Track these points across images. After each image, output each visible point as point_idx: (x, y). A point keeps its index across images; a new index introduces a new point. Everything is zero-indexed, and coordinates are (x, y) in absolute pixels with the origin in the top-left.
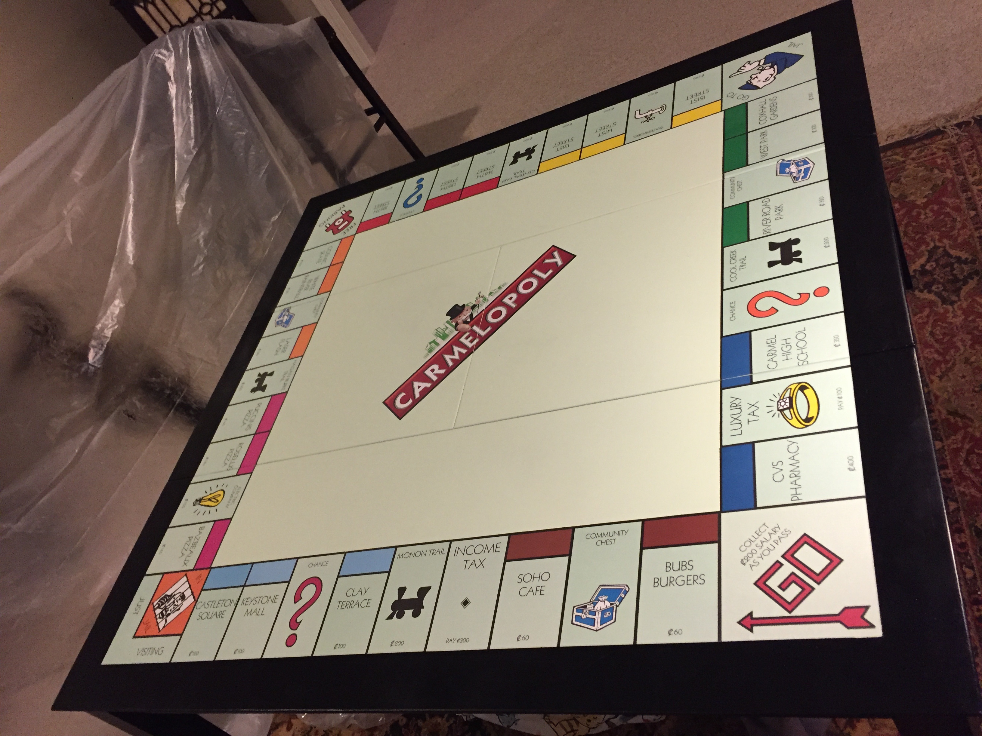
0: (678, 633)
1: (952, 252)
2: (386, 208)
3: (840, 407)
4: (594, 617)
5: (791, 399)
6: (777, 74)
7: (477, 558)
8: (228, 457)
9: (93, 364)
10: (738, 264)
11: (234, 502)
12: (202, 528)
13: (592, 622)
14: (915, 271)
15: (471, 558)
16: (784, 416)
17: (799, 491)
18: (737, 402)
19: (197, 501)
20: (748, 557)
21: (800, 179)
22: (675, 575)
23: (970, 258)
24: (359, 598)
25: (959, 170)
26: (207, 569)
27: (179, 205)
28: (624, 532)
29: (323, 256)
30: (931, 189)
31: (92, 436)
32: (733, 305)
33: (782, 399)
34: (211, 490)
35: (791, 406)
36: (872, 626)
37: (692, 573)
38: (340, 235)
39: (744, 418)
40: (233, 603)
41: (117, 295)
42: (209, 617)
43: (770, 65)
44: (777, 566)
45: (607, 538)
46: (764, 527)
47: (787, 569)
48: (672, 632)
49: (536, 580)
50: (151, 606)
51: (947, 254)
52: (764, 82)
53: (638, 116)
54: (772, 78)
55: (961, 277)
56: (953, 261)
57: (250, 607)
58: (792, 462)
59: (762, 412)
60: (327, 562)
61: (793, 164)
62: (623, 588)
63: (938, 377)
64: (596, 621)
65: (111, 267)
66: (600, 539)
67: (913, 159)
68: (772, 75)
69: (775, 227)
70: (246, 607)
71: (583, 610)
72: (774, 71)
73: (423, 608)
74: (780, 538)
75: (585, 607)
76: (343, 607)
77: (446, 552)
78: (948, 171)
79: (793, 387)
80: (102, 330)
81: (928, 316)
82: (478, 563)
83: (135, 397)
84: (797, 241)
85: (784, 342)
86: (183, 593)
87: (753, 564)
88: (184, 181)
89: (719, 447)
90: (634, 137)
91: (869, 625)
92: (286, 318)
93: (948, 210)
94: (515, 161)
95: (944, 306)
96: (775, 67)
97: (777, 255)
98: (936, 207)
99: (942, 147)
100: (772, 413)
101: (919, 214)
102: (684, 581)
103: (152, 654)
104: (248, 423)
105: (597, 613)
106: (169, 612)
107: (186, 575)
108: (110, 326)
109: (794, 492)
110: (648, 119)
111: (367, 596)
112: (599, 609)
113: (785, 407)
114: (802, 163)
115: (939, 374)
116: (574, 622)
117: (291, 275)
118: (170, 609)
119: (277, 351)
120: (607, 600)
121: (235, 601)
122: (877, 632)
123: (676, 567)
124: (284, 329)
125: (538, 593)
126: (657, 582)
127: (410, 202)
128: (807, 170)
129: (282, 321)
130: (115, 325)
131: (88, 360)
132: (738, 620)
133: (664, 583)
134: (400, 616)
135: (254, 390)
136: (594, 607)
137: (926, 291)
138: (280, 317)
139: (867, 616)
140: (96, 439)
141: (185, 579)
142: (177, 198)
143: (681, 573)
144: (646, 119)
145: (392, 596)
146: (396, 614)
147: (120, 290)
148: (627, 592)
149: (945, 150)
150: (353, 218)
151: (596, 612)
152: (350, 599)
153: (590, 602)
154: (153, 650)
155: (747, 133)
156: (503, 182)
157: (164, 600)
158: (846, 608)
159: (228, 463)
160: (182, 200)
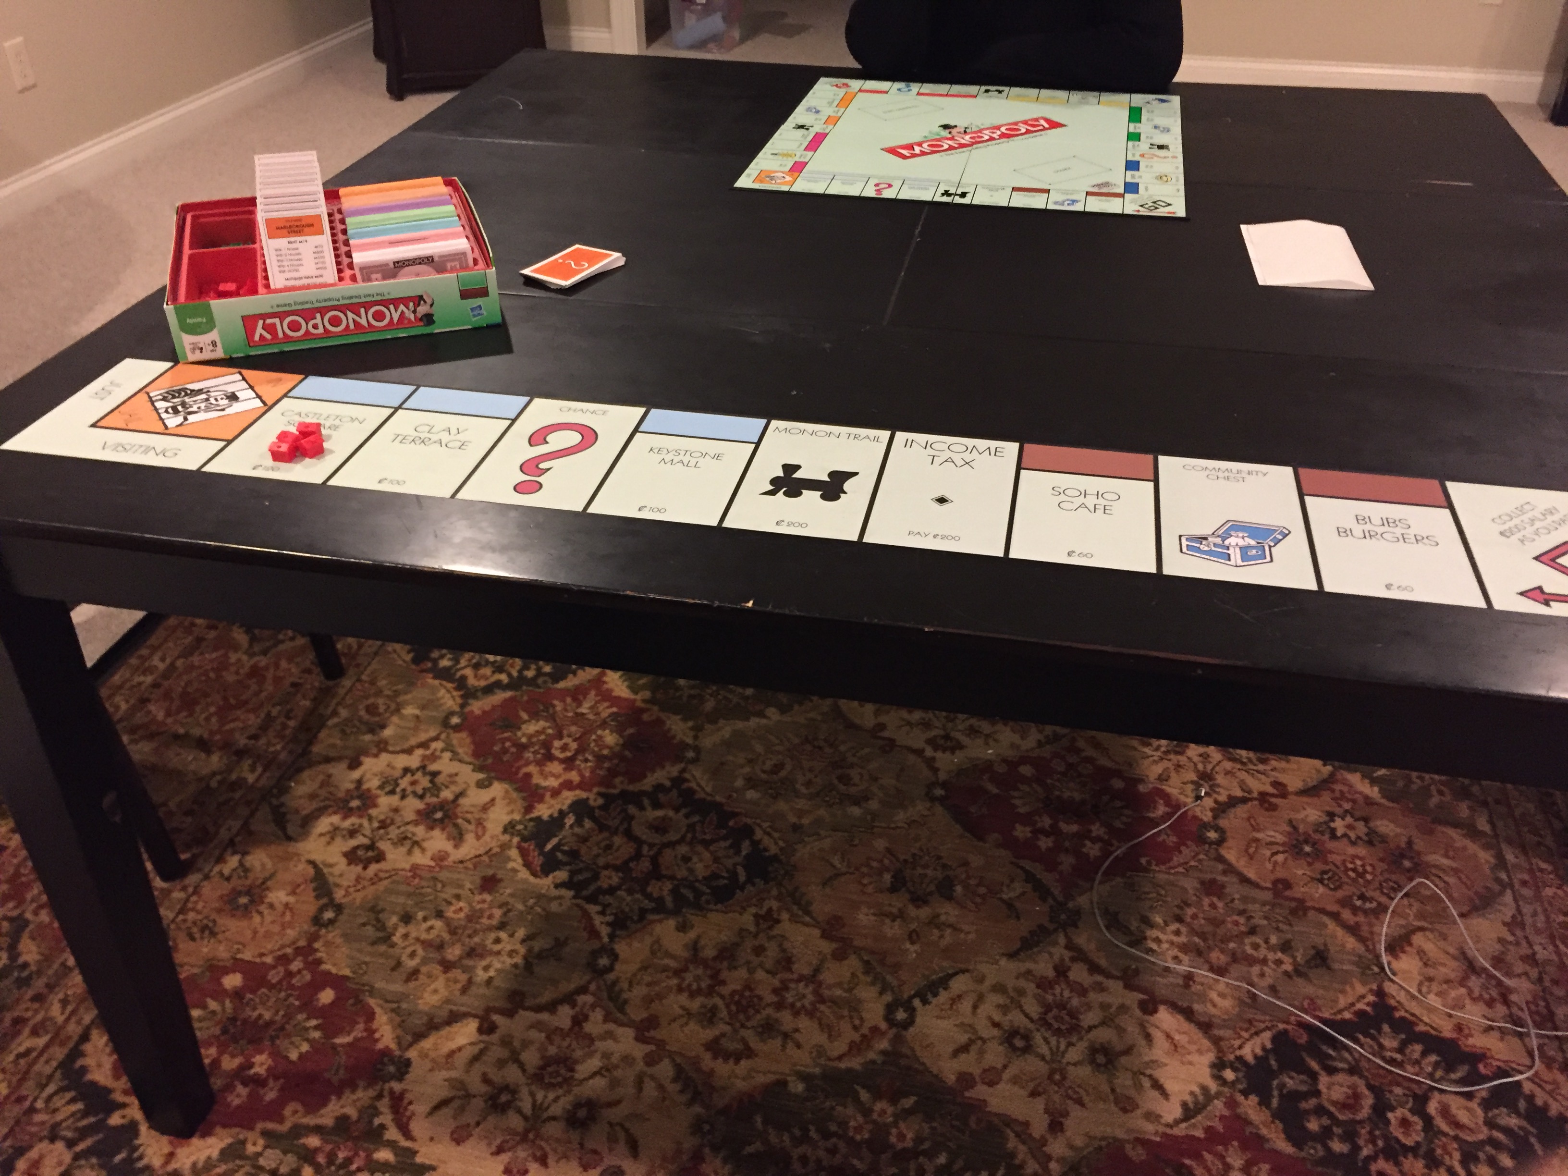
0: (1405, 589)
7: (956, 457)
15: (943, 455)
20: (1510, 530)
22: (1377, 529)
28: (1260, 474)
37: (1410, 532)
45: (1229, 474)
46: (1530, 506)
48: (1394, 587)
49: (1092, 497)
60: (605, 412)
62: (1275, 529)
73: (845, 493)
74: (1563, 520)
75: (1204, 539)
77: (884, 440)
82: (959, 462)
86: (233, 393)
87: (1523, 538)
102: (1398, 538)
103: (145, 453)
106: (193, 409)
107: (240, 373)
116: (1186, 552)
118: (195, 406)
123: (1376, 522)
126: (1343, 532)
133: (1358, 534)
134: (793, 495)
141: (237, 377)
143: (1388, 529)
146: (782, 492)
148: (1287, 534)
154: (148, 449)
157: (180, 394)
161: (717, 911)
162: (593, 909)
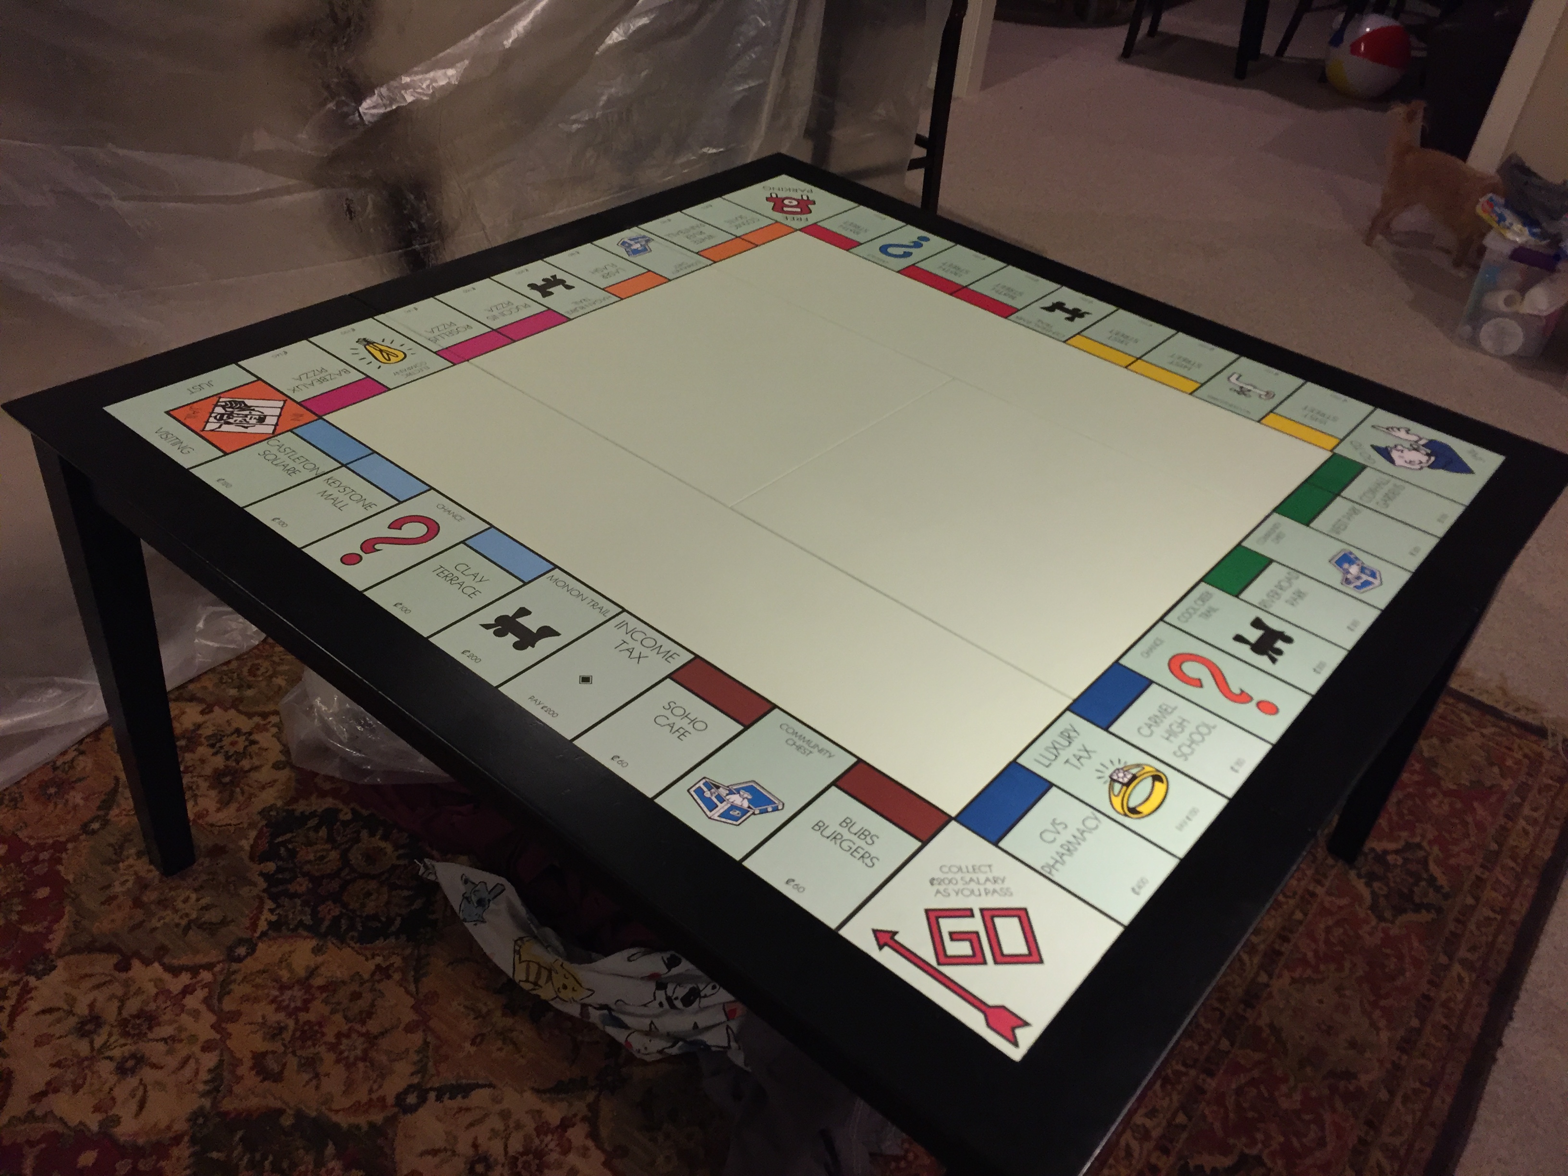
0: (798, 889)
1: (1432, 867)
2: (858, 233)
3: (1180, 827)
4: (718, 803)
5: (1134, 777)
6: (1429, 467)
7: (638, 649)
8: (441, 328)
9: (362, 115)
10: (1203, 609)
11: (407, 375)
12: (346, 371)
13: (712, 807)
14: (1373, 850)
15: (632, 644)
16: (1111, 788)
17: (1058, 866)
18: (1073, 734)
19: (364, 339)
20: (943, 880)
21: (1352, 586)
22: (846, 835)
23: (1447, 889)
24: (468, 581)
25: (1523, 790)
26: (316, 415)
27: (616, 36)
28: (828, 754)
29: (740, 221)
30: (1471, 782)
31: (288, 190)
32: (1158, 642)
33: (1125, 770)
34: (392, 343)
35: (1128, 785)
36: (1015, 1044)
37: (867, 848)
38: (778, 216)
39: (1065, 754)
40: (315, 471)
41: (458, 65)
42: (275, 462)
43: (1429, 451)
44: (968, 913)
45: (805, 745)
46: (987, 869)
47: (976, 924)
48: (792, 883)
49: (687, 721)
50: (216, 399)
51: (1425, 863)
52: (1406, 462)
53: (1233, 379)
54: (1418, 467)
55: (1417, 900)
56: (1425, 876)
57: (331, 490)
58: (1078, 834)
59: (1090, 765)
60: (462, 518)
61: (1358, 565)
62: (776, 802)
63: (1292, 978)
64: (717, 809)
65: (480, 28)
66: (796, 739)
67: (1483, 735)
68: (1421, 462)
69: (1279, 607)
70: (327, 487)
71: (712, 788)
72: (1428, 461)
73: (533, 646)
74: (995, 891)
75: (718, 787)
76: (442, 575)
77: (609, 616)
78: (1510, 781)
79: (1147, 769)
80: (407, 87)
81: (1340, 908)
82: (635, 654)
83: (372, 196)
84: (1288, 640)
85: (1180, 721)
86: (265, 416)
87: (942, 891)
88: (645, 13)
89: (1011, 758)
90: (1209, 396)
91: (1013, 1040)
92: (637, 246)
93: (1470, 819)
94: (1051, 309)
95: (1369, 912)
96: (1433, 459)
97: (1254, 635)
98: (1459, 805)
99: (1527, 751)
100: (1100, 774)
101: (1434, 795)
102: (851, 848)
103: (173, 445)
104: (496, 312)
105: (725, 803)
106: (231, 421)
107: (285, 401)
108: (419, 90)
109: (1052, 862)
110: (1242, 391)
111: (478, 586)
112: (731, 800)
113: (1121, 780)
114: (1368, 572)
115: (1296, 975)
116: (692, 791)
117: (684, 209)
118: (235, 419)
119: (596, 270)
120: (749, 800)
121: (320, 472)
122: (1016, 1054)
123: (855, 829)
124: (626, 256)
125: (677, 734)
126: (819, 826)
127: (890, 250)
128: (1366, 584)
129: (630, 245)
130: (426, 95)
131: (360, 104)
132: (876, 928)
133: (827, 833)
134: (499, 634)
135: (533, 286)
136: (727, 795)
137: (1363, 880)
138: (631, 240)
139: (1019, 1032)
140: (287, 198)
141: (281, 404)
142: (621, 24)
143: (855, 838)
144: (1238, 389)
145: (508, 608)
146: (494, 629)
147: (467, 62)
148: (778, 810)
149: (1526, 756)
150: (811, 212)
151: (724, 801)
152: (456, 573)
153: (728, 787)
154: (178, 442)
155: (1338, 495)
156: (1017, 317)
157: (236, 405)
158: (1003, 1008)
159: (436, 332)
160: (625, 33)
161: (353, 948)
162: (269, 904)
